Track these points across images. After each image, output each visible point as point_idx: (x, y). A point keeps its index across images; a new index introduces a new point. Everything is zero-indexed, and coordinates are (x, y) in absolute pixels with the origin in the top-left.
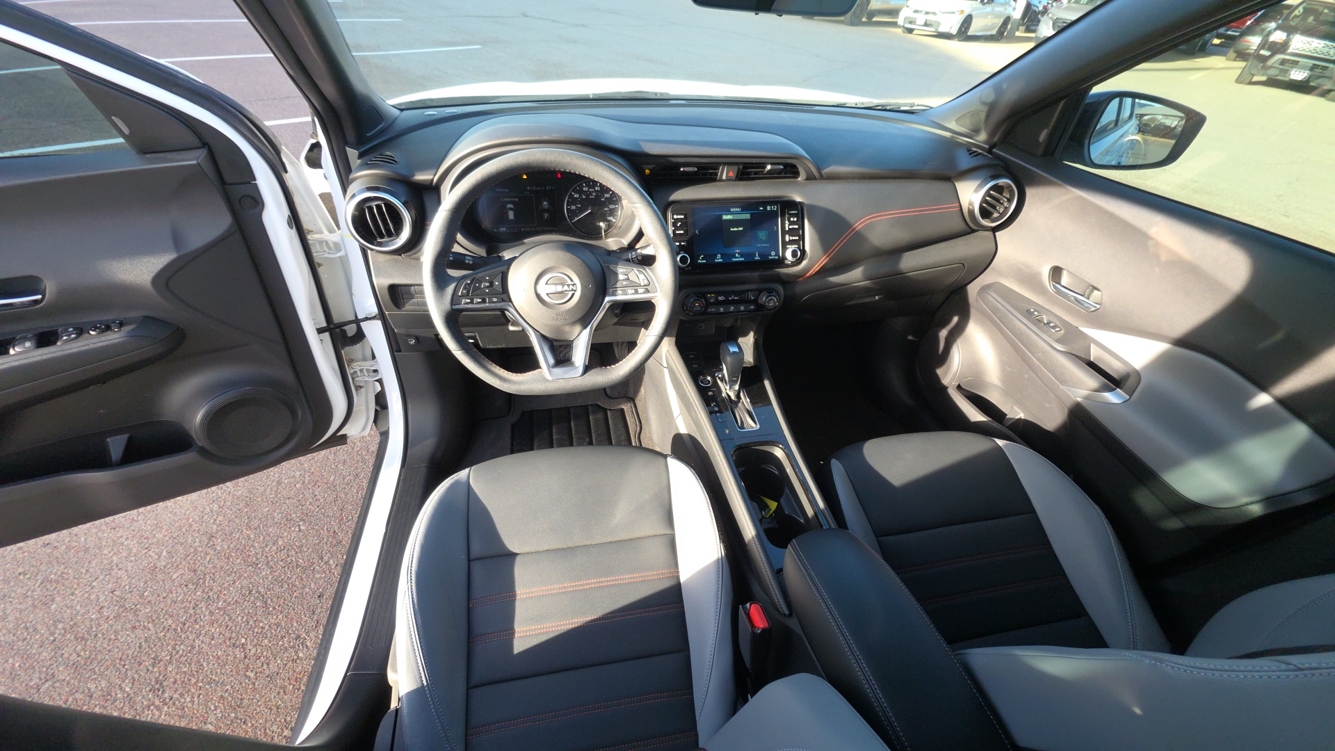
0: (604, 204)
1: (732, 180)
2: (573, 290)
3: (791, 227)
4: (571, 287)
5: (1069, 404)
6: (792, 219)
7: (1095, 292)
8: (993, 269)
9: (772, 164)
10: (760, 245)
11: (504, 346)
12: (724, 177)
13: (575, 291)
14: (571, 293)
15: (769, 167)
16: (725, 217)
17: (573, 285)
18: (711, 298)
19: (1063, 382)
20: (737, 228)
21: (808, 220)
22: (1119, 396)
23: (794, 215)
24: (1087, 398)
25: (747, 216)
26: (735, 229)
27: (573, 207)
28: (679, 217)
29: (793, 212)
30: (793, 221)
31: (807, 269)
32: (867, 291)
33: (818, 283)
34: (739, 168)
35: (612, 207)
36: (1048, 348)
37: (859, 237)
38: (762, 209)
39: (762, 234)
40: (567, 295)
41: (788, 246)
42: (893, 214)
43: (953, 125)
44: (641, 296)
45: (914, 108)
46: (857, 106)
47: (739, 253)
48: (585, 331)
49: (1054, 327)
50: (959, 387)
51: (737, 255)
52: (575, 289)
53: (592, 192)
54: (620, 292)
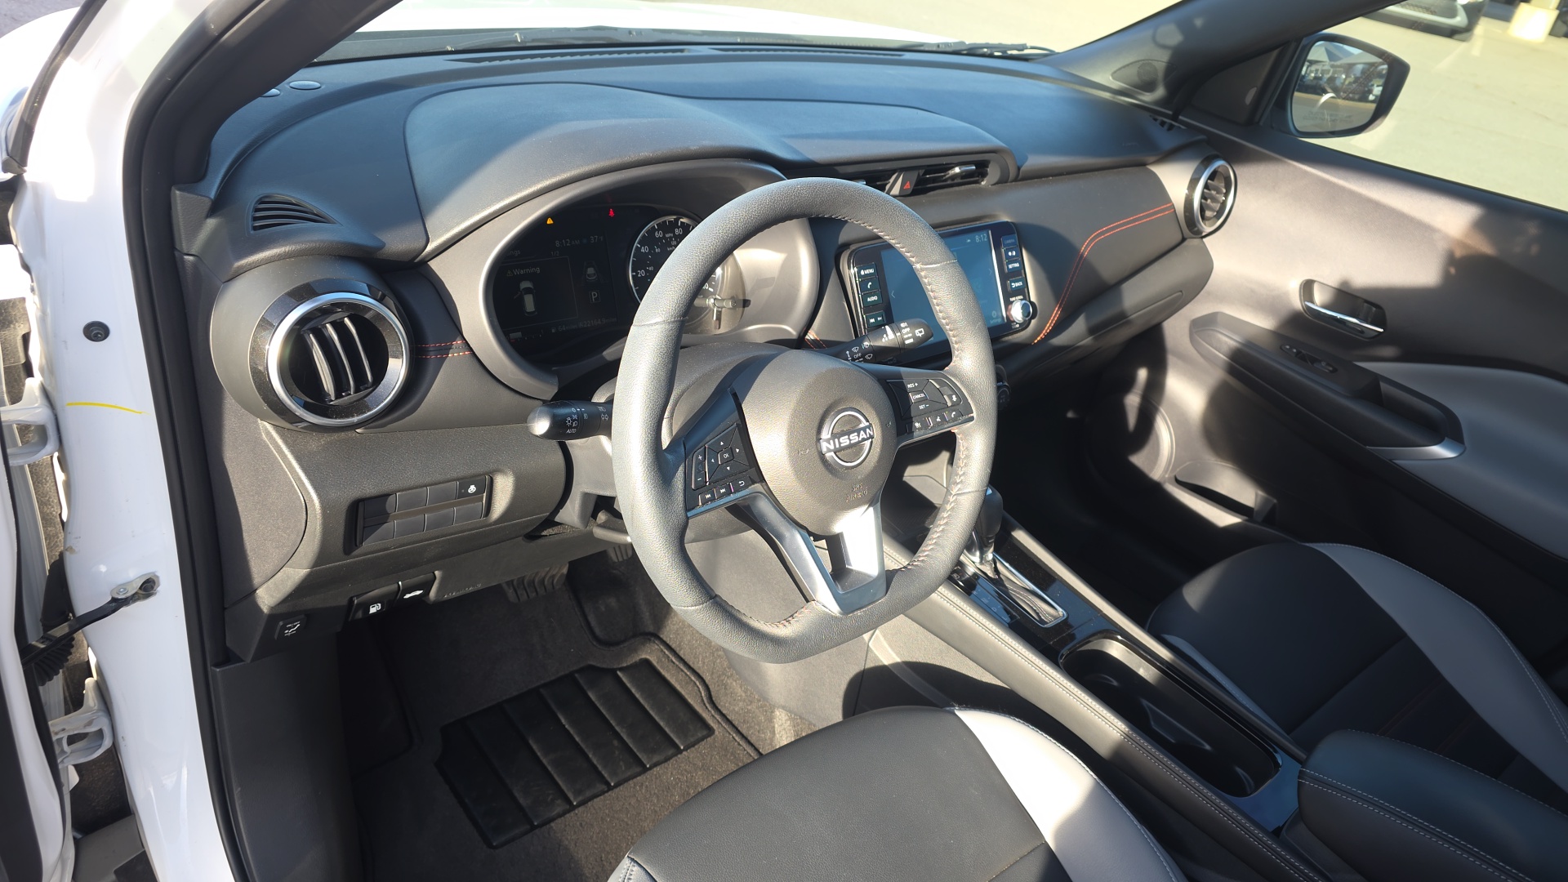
1: (908, 195)
2: (870, 437)
3: (1010, 266)
6: (1009, 253)
9: (963, 164)
11: (479, 586)
12: (895, 192)
13: (873, 437)
14: (867, 443)
15: (957, 169)
17: (869, 427)
22: (1450, 448)
23: (1009, 246)
28: (867, 272)
29: (1007, 240)
30: (1012, 256)
31: (1036, 332)
34: (919, 174)
38: (969, 241)
39: (976, 284)
41: (1012, 299)
43: (1105, 79)
45: (1026, 52)
46: (940, 50)
48: (871, 510)
50: (1178, 480)
52: (872, 433)
53: (671, 238)
54: (917, 424)
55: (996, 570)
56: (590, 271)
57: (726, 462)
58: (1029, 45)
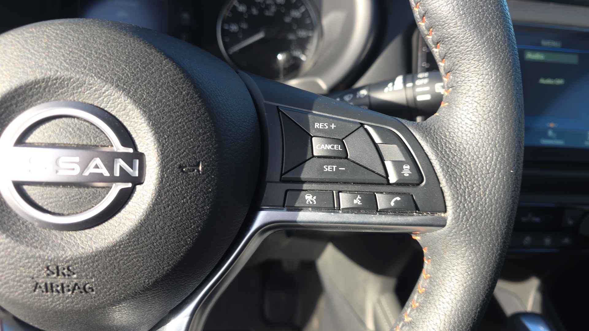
0: (289, 28)
2: (125, 177)
4: (120, 163)
14: (116, 189)
17: (128, 159)
20: (553, 77)
25: (572, 59)
26: (549, 81)
27: (234, 28)
35: (302, 34)
47: (554, 130)
51: (550, 133)
54: (309, 198)
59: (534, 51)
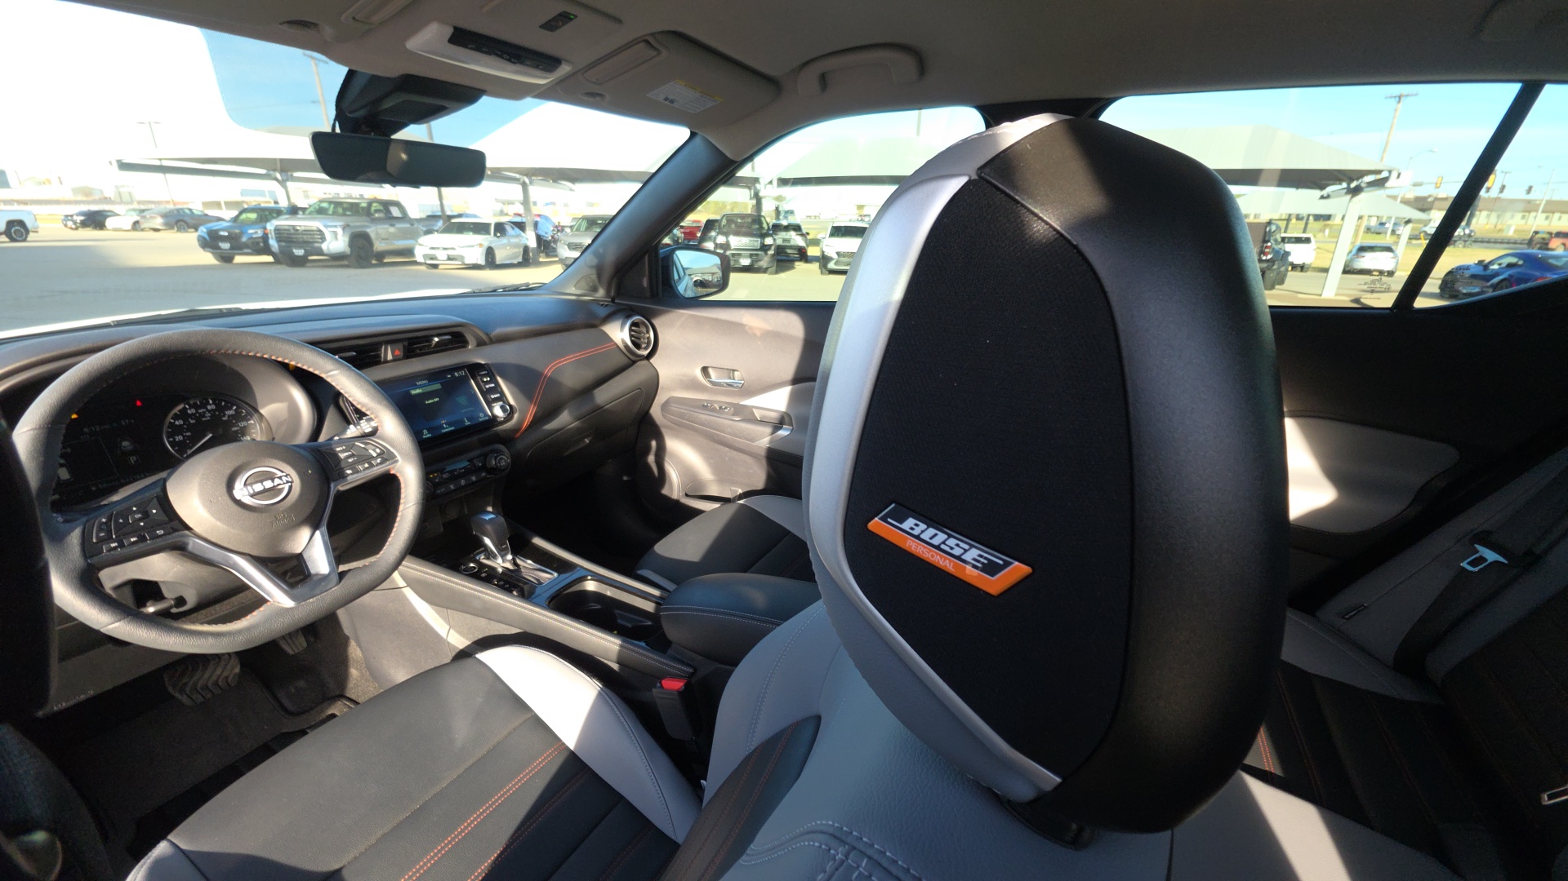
0: (229, 423)
1: (399, 360)
2: (288, 482)
3: (487, 387)
4: (284, 478)
5: (763, 453)
6: (485, 380)
7: (736, 373)
8: (662, 388)
9: (438, 336)
10: (464, 411)
12: (390, 357)
13: (291, 482)
14: (287, 487)
15: (436, 339)
16: (413, 392)
17: (286, 476)
18: (435, 477)
19: (753, 440)
20: (432, 399)
21: (501, 377)
22: (787, 429)
23: (485, 376)
24: (771, 442)
25: (437, 386)
26: (431, 401)
27: (179, 438)
29: (483, 373)
30: (487, 381)
31: (521, 422)
32: (580, 433)
33: (534, 436)
34: (404, 346)
35: (242, 424)
36: (730, 422)
37: (552, 383)
38: (449, 376)
39: (462, 400)
40: (281, 490)
41: (493, 405)
42: (570, 358)
43: (573, 290)
44: (377, 470)
45: (532, 285)
47: (446, 424)
48: (318, 533)
49: (726, 408)
50: (687, 495)
51: (444, 426)
52: (290, 480)
53: (204, 413)
54: (349, 472)
55: (515, 564)
56: (125, 444)
57: (141, 520)
58: (531, 282)
59: (414, 389)
